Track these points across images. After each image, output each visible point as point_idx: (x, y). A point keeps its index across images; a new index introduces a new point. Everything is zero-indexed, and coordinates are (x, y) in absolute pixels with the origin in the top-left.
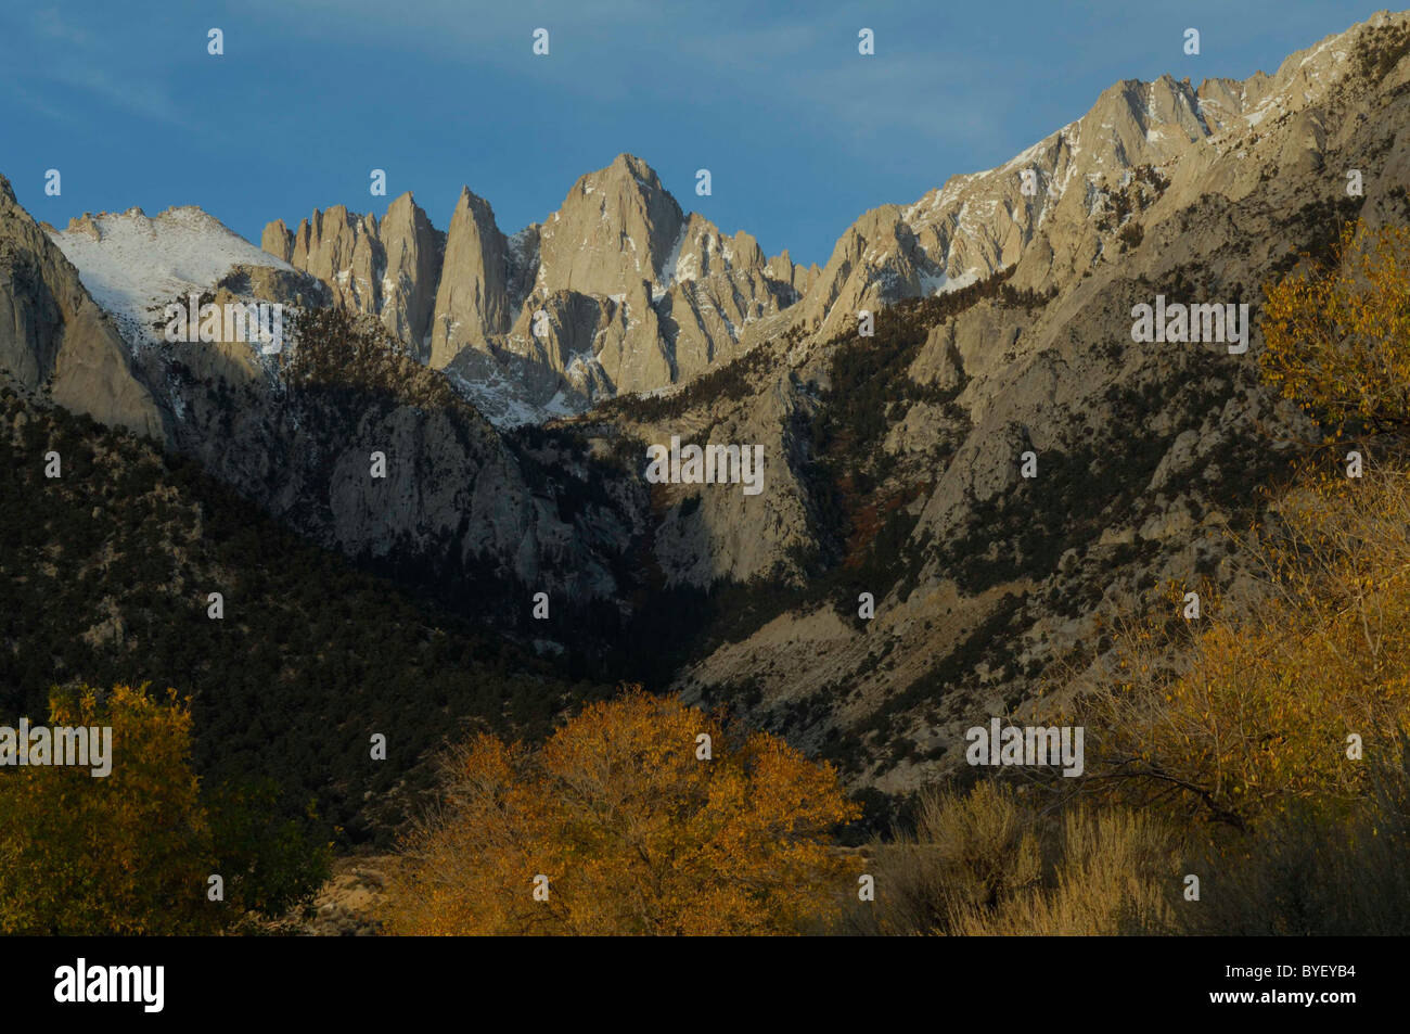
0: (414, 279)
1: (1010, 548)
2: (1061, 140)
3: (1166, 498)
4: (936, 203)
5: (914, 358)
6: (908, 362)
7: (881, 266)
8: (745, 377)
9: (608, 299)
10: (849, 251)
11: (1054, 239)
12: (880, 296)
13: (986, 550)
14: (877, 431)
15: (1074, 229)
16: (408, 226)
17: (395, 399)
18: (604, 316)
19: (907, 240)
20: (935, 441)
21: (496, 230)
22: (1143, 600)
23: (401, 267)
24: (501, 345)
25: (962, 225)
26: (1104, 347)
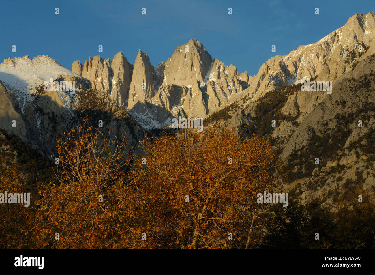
0: (122, 80)
1: (301, 168)
2: (336, 34)
3: (348, 151)
4: (294, 55)
5: (283, 106)
6: (281, 107)
7: (274, 76)
8: (229, 113)
9: (186, 87)
10: (264, 70)
11: (330, 67)
12: (273, 86)
13: (293, 169)
14: (270, 131)
15: (337, 63)
16: (121, 63)
17: (110, 119)
18: (184, 92)
19: (284, 68)
20: (289, 134)
21: (150, 64)
22: (338, 185)
23: (118, 76)
24: (149, 102)
25: (302, 62)
26: (340, 101)
